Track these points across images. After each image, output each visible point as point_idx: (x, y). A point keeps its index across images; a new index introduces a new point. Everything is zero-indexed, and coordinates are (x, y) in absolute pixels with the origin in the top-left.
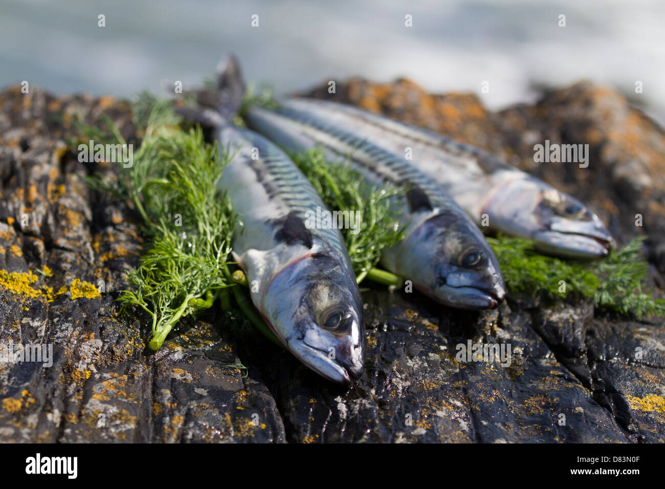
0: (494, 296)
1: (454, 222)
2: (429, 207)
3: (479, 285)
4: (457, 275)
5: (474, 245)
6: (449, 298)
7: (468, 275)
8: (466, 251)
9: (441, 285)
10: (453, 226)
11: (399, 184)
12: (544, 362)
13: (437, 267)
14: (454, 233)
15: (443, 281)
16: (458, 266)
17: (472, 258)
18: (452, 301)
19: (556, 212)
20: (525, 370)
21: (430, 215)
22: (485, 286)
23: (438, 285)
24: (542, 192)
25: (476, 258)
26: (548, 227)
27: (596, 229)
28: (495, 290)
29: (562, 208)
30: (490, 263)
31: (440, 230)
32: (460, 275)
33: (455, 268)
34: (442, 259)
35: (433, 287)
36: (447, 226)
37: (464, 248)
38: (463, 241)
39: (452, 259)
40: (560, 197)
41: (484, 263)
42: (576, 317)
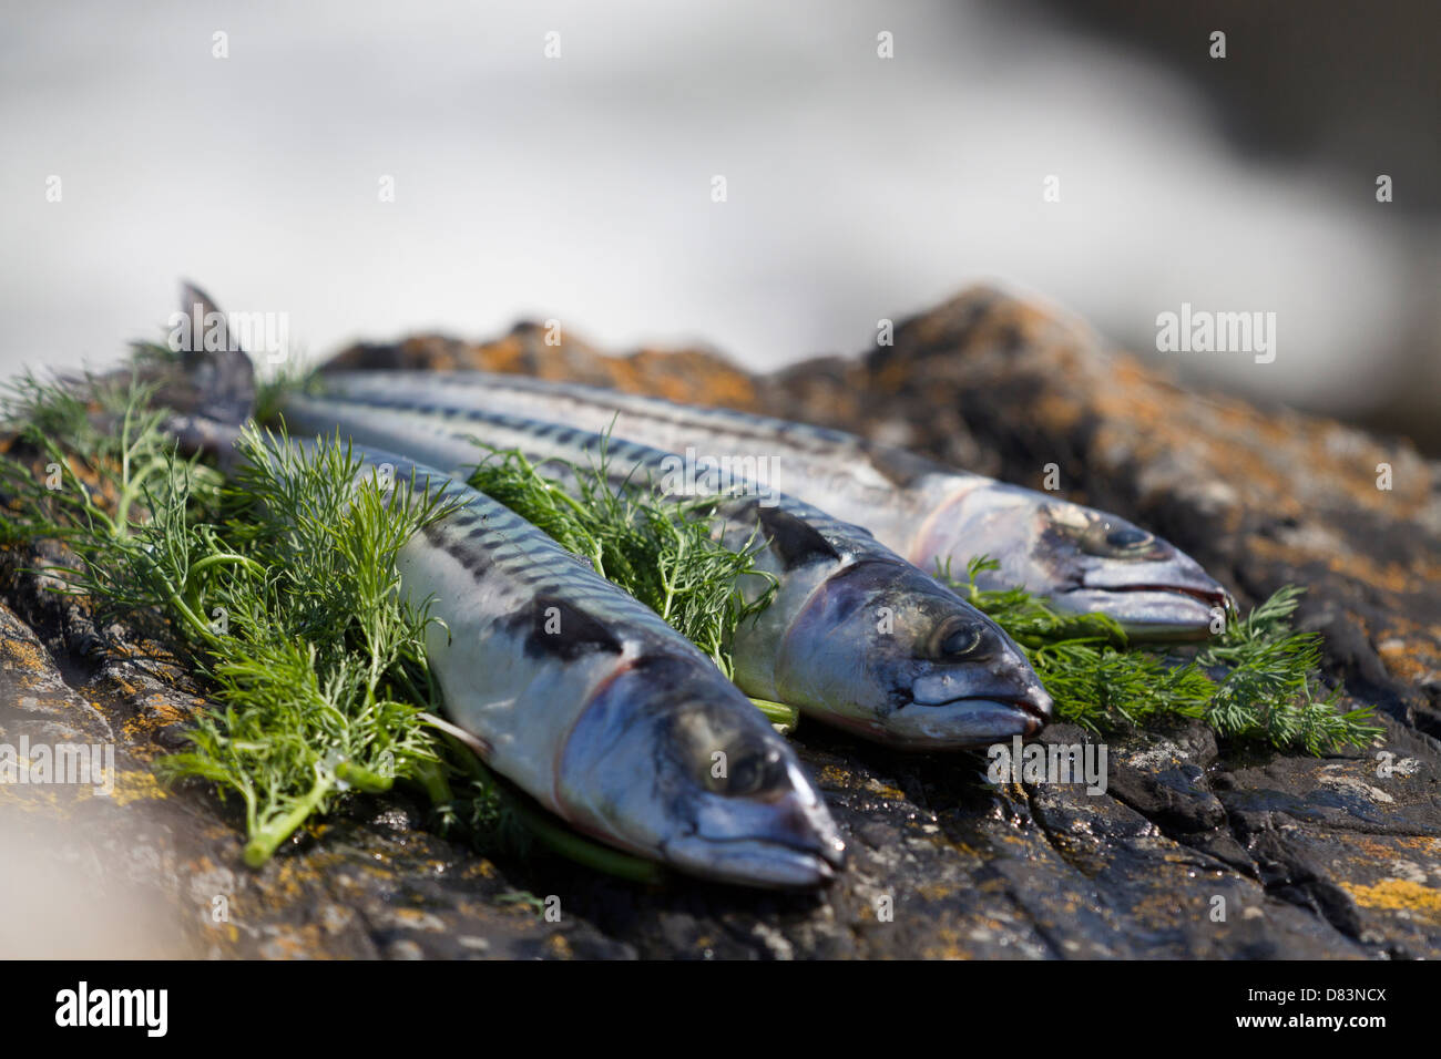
0: (1032, 709)
1: (896, 574)
2: (829, 553)
3: (991, 691)
4: (937, 679)
5: (958, 613)
6: (926, 730)
7: (962, 674)
8: (944, 628)
9: (901, 705)
10: (895, 581)
11: (738, 515)
12: (1142, 844)
13: (882, 670)
14: (904, 597)
15: (905, 696)
16: (931, 660)
17: (962, 641)
18: (934, 735)
19: (1089, 550)
20: (1109, 861)
21: (836, 568)
22: (1007, 690)
23: (893, 706)
24: (1044, 510)
25: (971, 641)
26: (1079, 583)
27: (1186, 573)
28: (1032, 696)
29: (1097, 537)
30: (1005, 647)
31: (870, 595)
32: (943, 678)
33: (927, 666)
34: (890, 653)
35: (882, 714)
36: (884, 584)
37: (937, 624)
38: (931, 609)
39: (914, 647)
40: (1088, 517)
41: (989, 647)
42: (1185, 755)
